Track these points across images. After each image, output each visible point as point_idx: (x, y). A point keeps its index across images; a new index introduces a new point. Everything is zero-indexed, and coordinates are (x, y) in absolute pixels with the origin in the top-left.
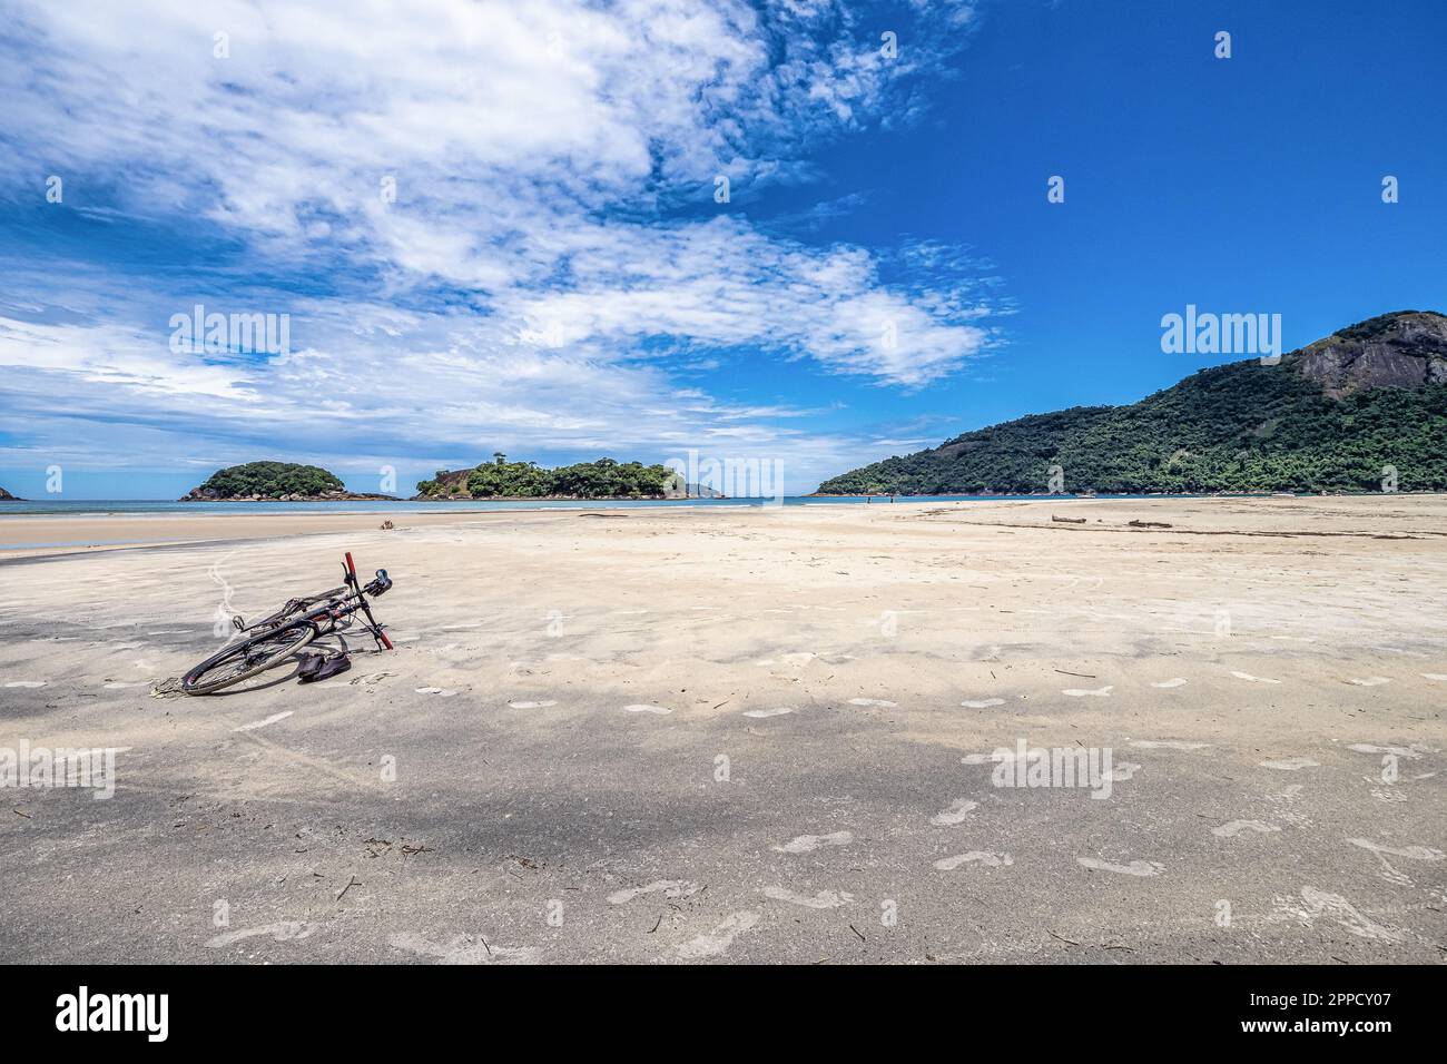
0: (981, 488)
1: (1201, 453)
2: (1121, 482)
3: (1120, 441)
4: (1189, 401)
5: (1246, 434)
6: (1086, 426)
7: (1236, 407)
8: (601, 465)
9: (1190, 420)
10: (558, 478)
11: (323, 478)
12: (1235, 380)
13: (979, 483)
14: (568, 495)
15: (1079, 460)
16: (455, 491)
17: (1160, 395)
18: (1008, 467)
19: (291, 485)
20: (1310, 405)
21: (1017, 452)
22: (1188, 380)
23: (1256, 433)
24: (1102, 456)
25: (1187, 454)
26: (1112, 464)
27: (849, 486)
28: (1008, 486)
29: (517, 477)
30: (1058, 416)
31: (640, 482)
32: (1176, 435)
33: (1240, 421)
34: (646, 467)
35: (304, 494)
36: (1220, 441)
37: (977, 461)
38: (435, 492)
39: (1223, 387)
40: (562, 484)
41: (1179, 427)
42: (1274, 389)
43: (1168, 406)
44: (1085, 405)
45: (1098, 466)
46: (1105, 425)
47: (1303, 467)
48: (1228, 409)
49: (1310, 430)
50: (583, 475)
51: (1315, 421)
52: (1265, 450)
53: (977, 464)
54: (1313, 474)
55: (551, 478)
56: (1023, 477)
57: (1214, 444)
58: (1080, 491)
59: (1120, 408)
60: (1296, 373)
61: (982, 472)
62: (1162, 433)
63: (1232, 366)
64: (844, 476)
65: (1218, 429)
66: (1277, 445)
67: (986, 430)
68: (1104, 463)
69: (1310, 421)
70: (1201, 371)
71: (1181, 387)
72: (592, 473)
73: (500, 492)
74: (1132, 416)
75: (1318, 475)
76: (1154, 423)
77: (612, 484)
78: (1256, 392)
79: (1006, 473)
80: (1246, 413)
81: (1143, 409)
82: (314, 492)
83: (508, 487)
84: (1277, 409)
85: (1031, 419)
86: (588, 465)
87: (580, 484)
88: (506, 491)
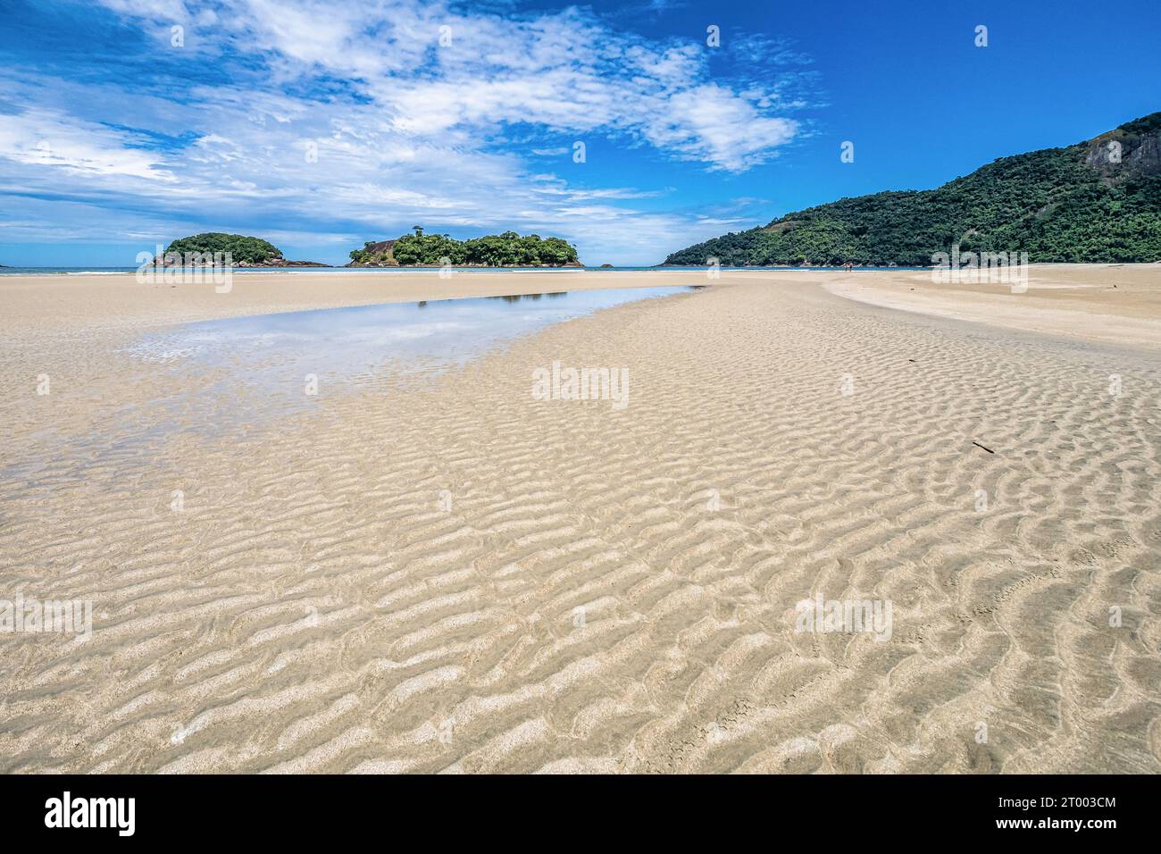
0: (801, 261)
1: (988, 233)
2: (919, 257)
3: (921, 221)
4: (984, 188)
5: (1027, 217)
6: (893, 207)
7: (1023, 193)
8: (506, 237)
9: (982, 203)
10: (469, 249)
11: (265, 248)
12: (1026, 169)
13: (800, 256)
14: (480, 263)
15: (885, 237)
16: (384, 259)
17: (959, 181)
18: (825, 243)
19: (239, 254)
20: (1086, 191)
21: (834, 230)
22: (985, 168)
23: (1037, 215)
24: (904, 234)
25: (976, 233)
26: (913, 241)
27: (691, 258)
28: (824, 259)
29: (435, 248)
30: (870, 200)
31: (540, 253)
32: (969, 216)
33: (1024, 205)
34: (543, 239)
35: (251, 261)
36: (1006, 222)
37: (799, 237)
38: (367, 260)
39: (1014, 174)
40: (474, 254)
41: (972, 210)
42: (1058, 177)
43: (966, 191)
44: (893, 190)
45: (901, 243)
46: (909, 207)
47: (1072, 245)
48: (1016, 195)
49: (1082, 214)
50: (492, 246)
51: (1088, 205)
52: (1043, 230)
53: (799, 240)
54: (1080, 252)
55: (464, 248)
56: (837, 252)
57: (1000, 225)
58: (884, 264)
59: (923, 193)
60: (1079, 163)
61: (803, 247)
62: (957, 214)
63: (1025, 156)
64: (687, 250)
65: (1006, 212)
66: (1054, 226)
67: (808, 211)
68: (907, 240)
69: (1084, 206)
70: (997, 161)
71: (978, 174)
72: (499, 244)
73: (422, 261)
74: (933, 200)
75: (1084, 252)
76: (952, 206)
77: (516, 254)
78: (1042, 180)
79: (823, 248)
80: (1030, 198)
81: (944, 193)
82: (259, 260)
83: (428, 256)
84: (1058, 195)
85: (846, 201)
86: (495, 237)
87: (489, 254)
88: (427, 260)
